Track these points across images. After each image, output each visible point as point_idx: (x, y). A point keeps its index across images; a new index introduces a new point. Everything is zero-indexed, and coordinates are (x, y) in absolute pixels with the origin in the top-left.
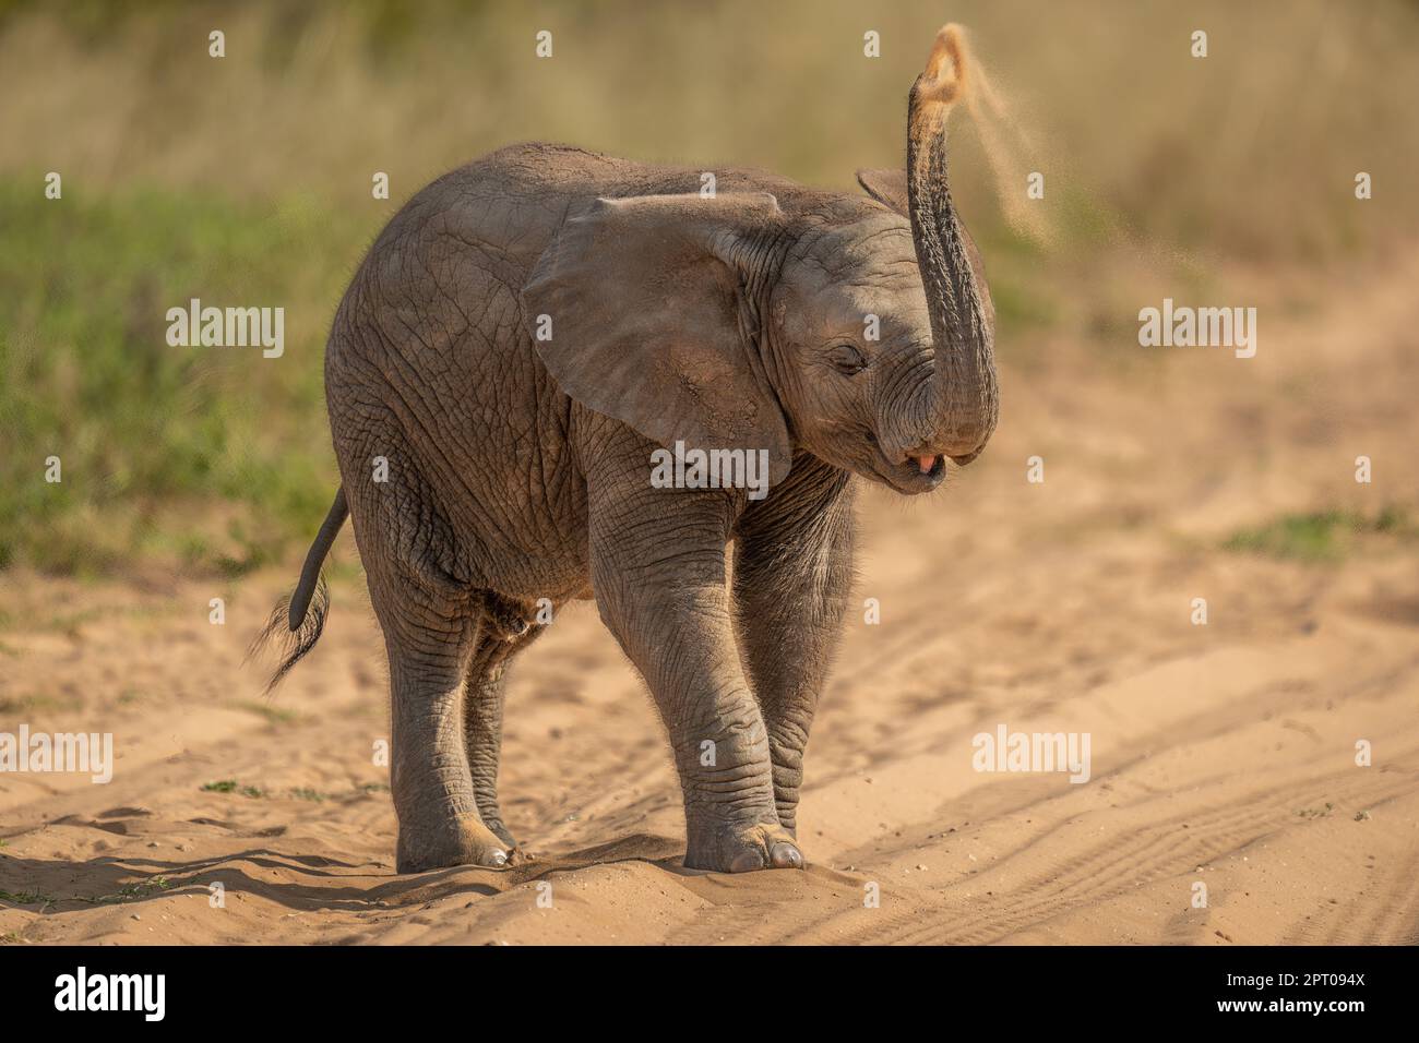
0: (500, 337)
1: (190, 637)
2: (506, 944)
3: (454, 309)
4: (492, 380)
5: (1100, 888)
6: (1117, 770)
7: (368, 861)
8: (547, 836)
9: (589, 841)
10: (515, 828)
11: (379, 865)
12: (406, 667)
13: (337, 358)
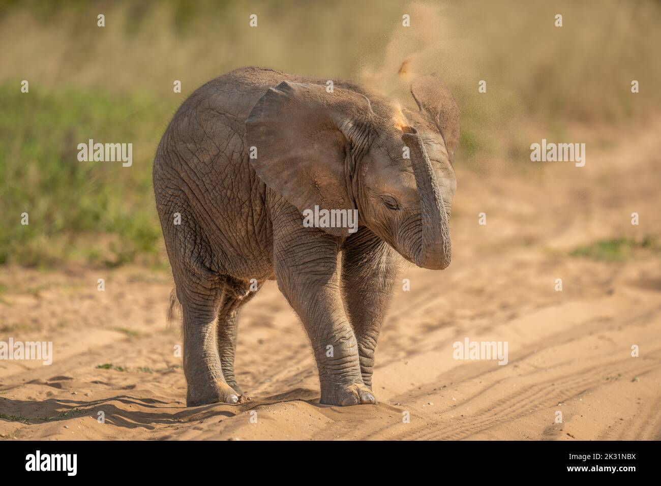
0: (234, 157)
1: (91, 297)
3: (212, 144)
4: (231, 177)
5: (513, 413)
6: (521, 359)
7: (173, 401)
8: (257, 389)
9: (277, 391)
10: (242, 385)
11: (179, 403)
12: (190, 311)
13: (158, 166)
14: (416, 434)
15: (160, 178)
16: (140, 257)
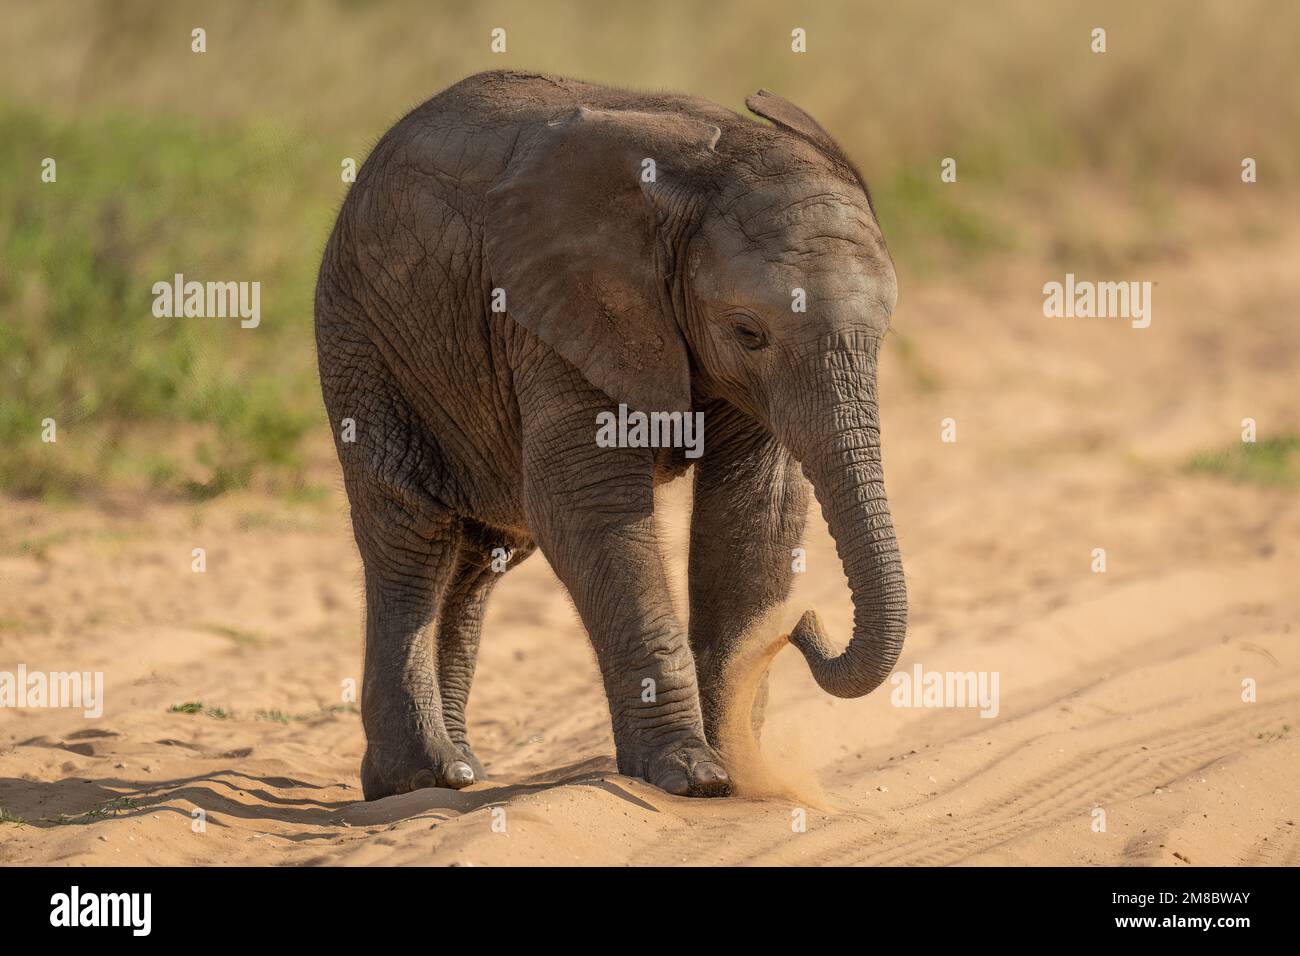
0: (455, 265)
1: (157, 560)
2: (470, 865)
3: (412, 239)
4: (450, 309)
5: (1059, 809)
6: (1077, 693)
7: (333, 782)
8: (511, 758)
9: (553, 762)
10: (480, 750)
11: (344, 786)
12: (383, 587)
13: (323, 298)
14: (851, 853)
15: (326, 323)
16: (262, 474)
